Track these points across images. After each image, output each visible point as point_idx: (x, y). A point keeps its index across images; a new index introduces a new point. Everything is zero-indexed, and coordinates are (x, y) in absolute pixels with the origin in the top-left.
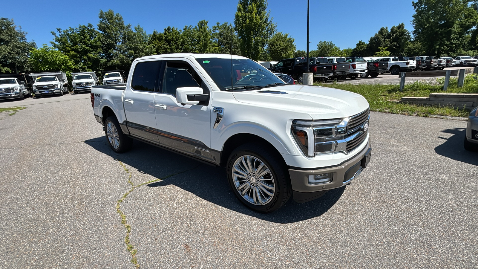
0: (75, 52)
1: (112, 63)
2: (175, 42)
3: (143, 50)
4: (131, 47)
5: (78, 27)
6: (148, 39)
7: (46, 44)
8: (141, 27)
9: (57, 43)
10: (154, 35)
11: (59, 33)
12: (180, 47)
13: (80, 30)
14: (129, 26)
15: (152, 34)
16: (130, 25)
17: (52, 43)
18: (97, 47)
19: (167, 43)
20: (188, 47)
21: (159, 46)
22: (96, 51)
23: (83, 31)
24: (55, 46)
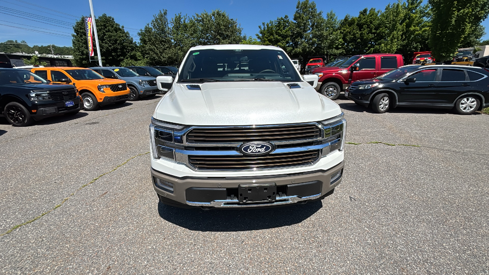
0: (269, 42)
1: (295, 51)
2: (368, 25)
3: (327, 37)
4: (316, 34)
5: (276, 20)
6: (338, 25)
7: (251, 37)
8: (333, 13)
9: (261, 35)
10: (346, 20)
11: (263, 26)
12: (374, 31)
13: (278, 22)
14: (320, 14)
15: (343, 18)
16: (322, 12)
17: (257, 35)
18: (287, 36)
19: (358, 28)
20: (383, 30)
21: (347, 32)
22: (285, 40)
23: (279, 23)
24: (259, 38)
